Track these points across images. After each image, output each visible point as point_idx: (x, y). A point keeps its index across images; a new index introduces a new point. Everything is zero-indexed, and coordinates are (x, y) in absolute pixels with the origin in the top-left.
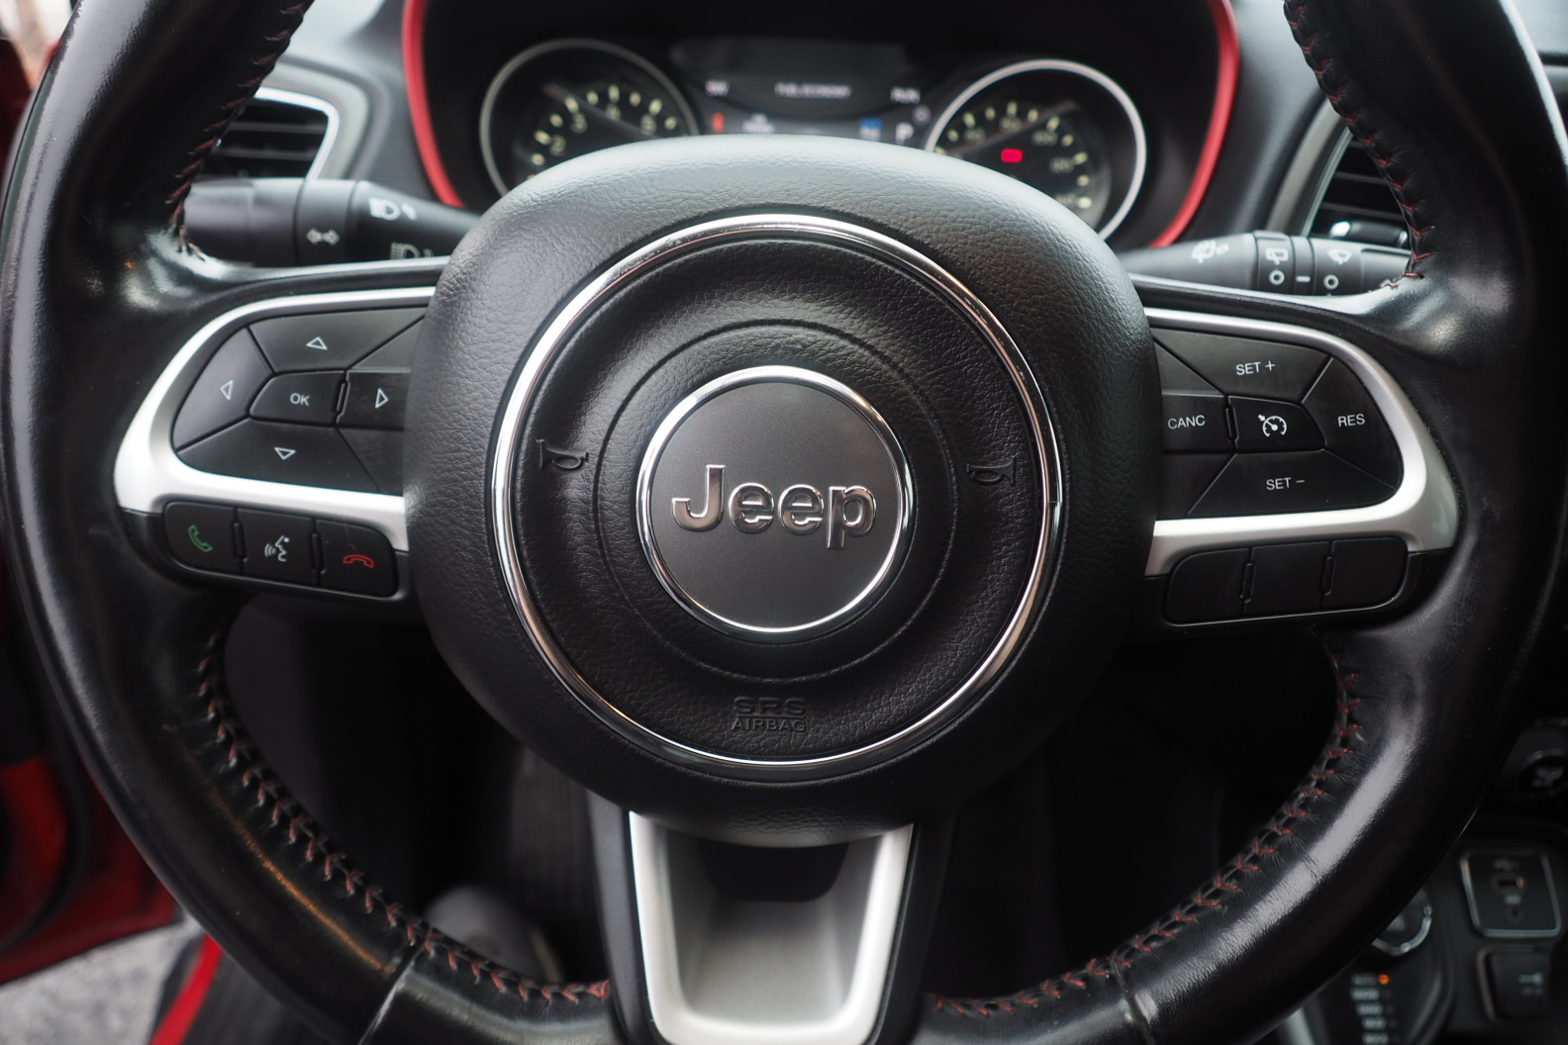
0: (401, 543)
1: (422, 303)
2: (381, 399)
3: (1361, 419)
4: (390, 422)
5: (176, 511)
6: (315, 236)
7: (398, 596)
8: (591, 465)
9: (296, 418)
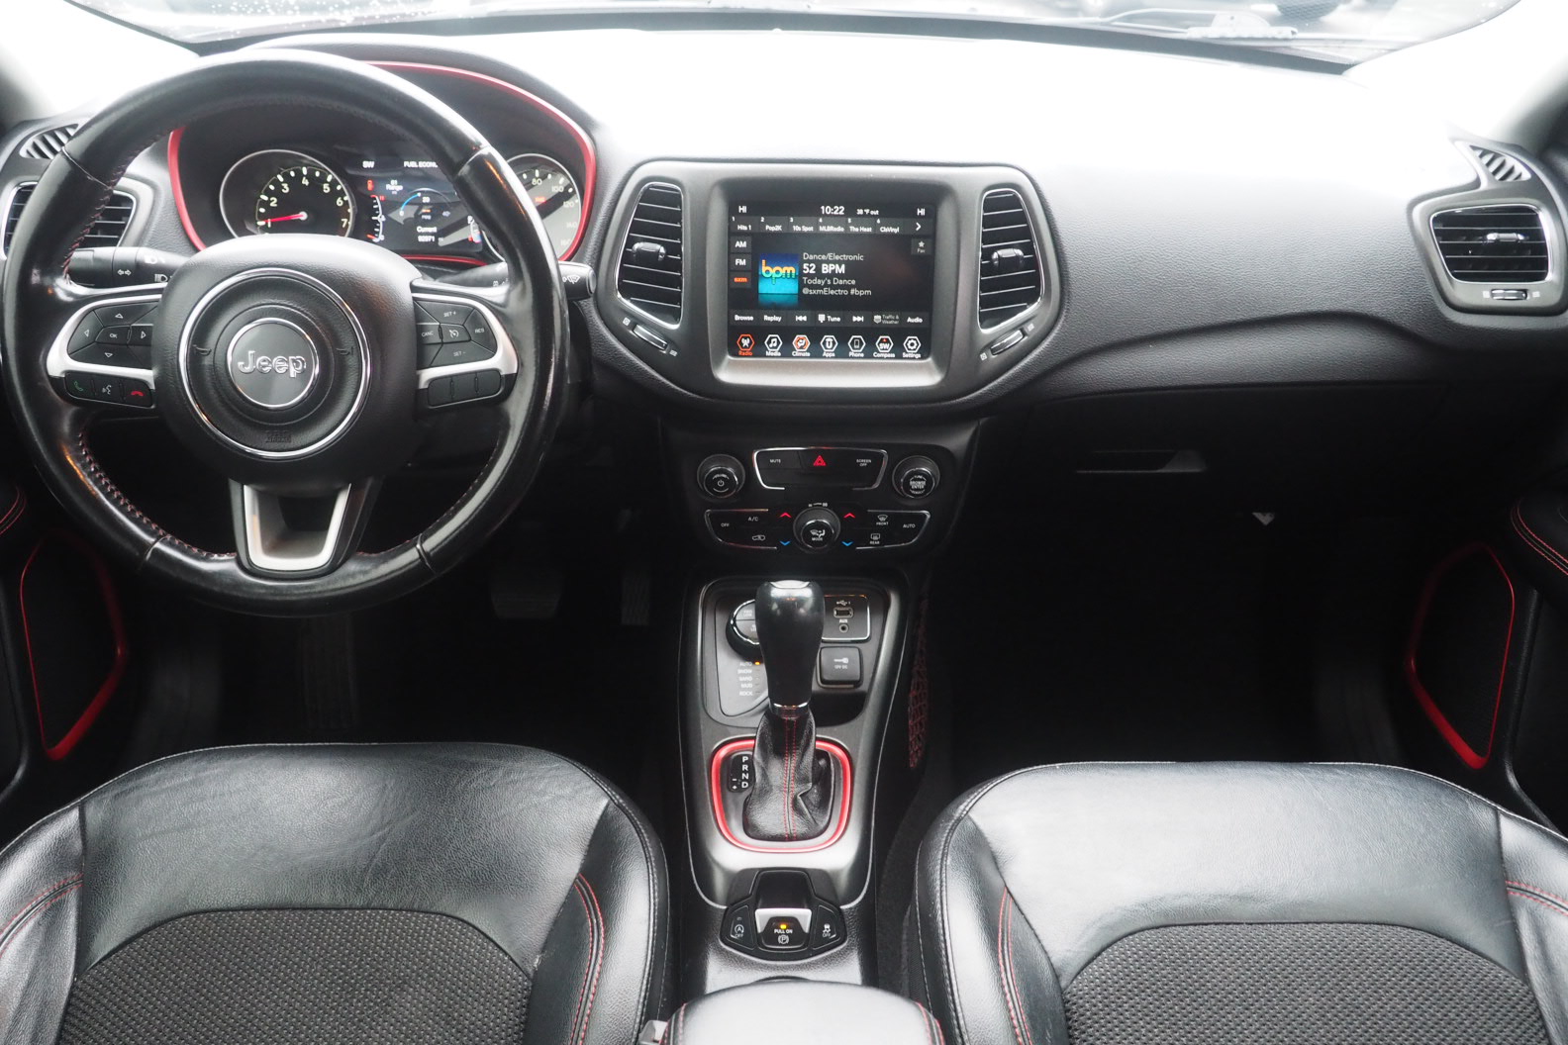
0: (153, 387)
1: (157, 301)
2: (143, 335)
3: (483, 330)
4: (147, 342)
5: (71, 375)
6: (121, 272)
7: (153, 407)
8: (212, 353)
9: (113, 342)
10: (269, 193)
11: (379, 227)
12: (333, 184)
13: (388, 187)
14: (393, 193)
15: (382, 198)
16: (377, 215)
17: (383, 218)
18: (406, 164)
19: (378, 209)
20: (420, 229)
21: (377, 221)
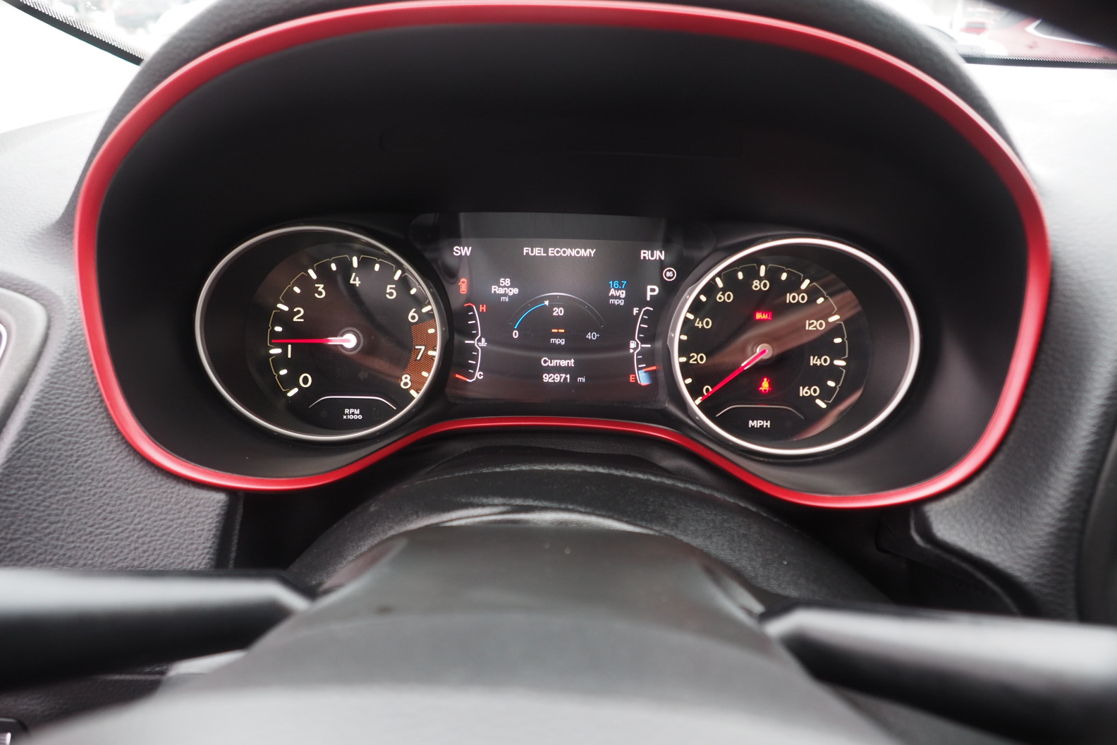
10: (291, 300)
11: (475, 358)
12: (404, 284)
13: (495, 289)
14: (503, 299)
15: (483, 308)
16: (473, 337)
17: (483, 343)
18: (526, 250)
19: (474, 326)
20: (546, 362)
21: (472, 347)
